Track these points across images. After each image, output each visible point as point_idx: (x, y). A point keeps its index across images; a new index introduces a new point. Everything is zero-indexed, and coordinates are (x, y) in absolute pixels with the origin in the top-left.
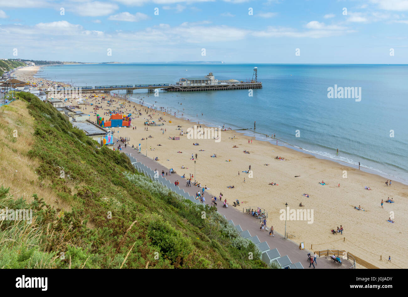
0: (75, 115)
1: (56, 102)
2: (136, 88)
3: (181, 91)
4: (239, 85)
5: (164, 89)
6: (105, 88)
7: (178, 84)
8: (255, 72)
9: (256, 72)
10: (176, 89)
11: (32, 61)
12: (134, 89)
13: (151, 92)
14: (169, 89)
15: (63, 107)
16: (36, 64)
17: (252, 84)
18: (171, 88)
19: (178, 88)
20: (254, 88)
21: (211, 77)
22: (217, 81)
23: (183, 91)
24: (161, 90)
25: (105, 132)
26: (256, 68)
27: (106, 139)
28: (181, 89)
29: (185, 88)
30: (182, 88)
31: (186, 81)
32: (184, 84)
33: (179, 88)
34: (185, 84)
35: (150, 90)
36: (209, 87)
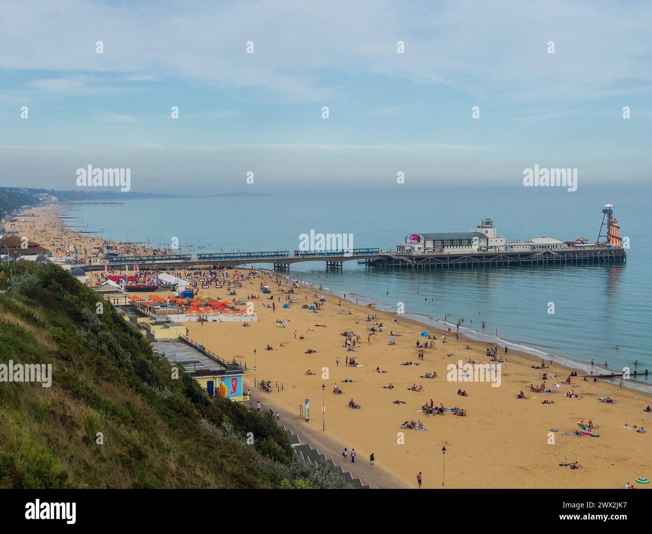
0: (152, 324)
1: (109, 292)
2: (298, 260)
3: (410, 266)
4: (562, 253)
5: (366, 263)
6: (222, 257)
7: (401, 248)
8: (606, 218)
9: (610, 217)
10: (397, 261)
11: (53, 193)
12: (293, 260)
13: (334, 268)
14: (378, 261)
15: (124, 304)
16: (60, 200)
17: (598, 251)
18: (385, 259)
19: (402, 260)
20: (602, 261)
21: (487, 232)
22: (504, 240)
23: (416, 266)
24: (359, 263)
25: (223, 368)
26: (609, 205)
27: (225, 386)
28: (409, 261)
29: (419, 259)
30: (412, 259)
31: (422, 242)
32: (416, 249)
33: (404, 258)
34: (418, 249)
35: (331, 265)
36: (482, 257)
